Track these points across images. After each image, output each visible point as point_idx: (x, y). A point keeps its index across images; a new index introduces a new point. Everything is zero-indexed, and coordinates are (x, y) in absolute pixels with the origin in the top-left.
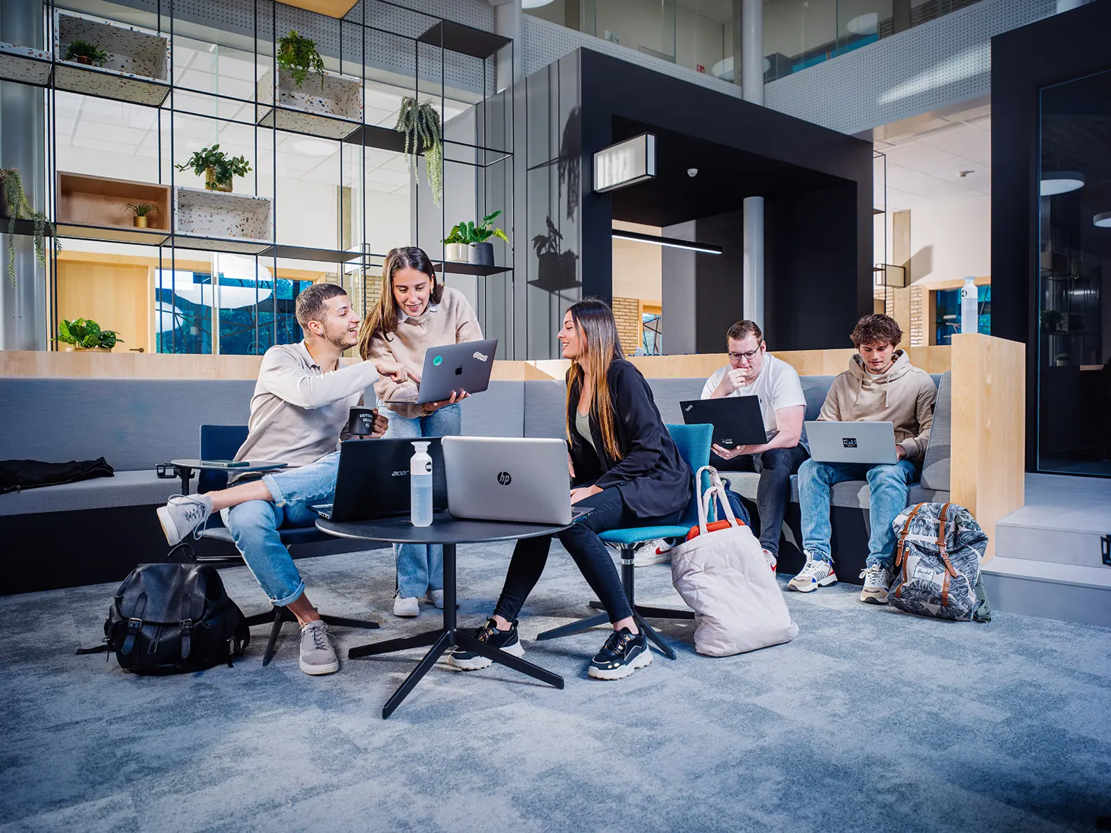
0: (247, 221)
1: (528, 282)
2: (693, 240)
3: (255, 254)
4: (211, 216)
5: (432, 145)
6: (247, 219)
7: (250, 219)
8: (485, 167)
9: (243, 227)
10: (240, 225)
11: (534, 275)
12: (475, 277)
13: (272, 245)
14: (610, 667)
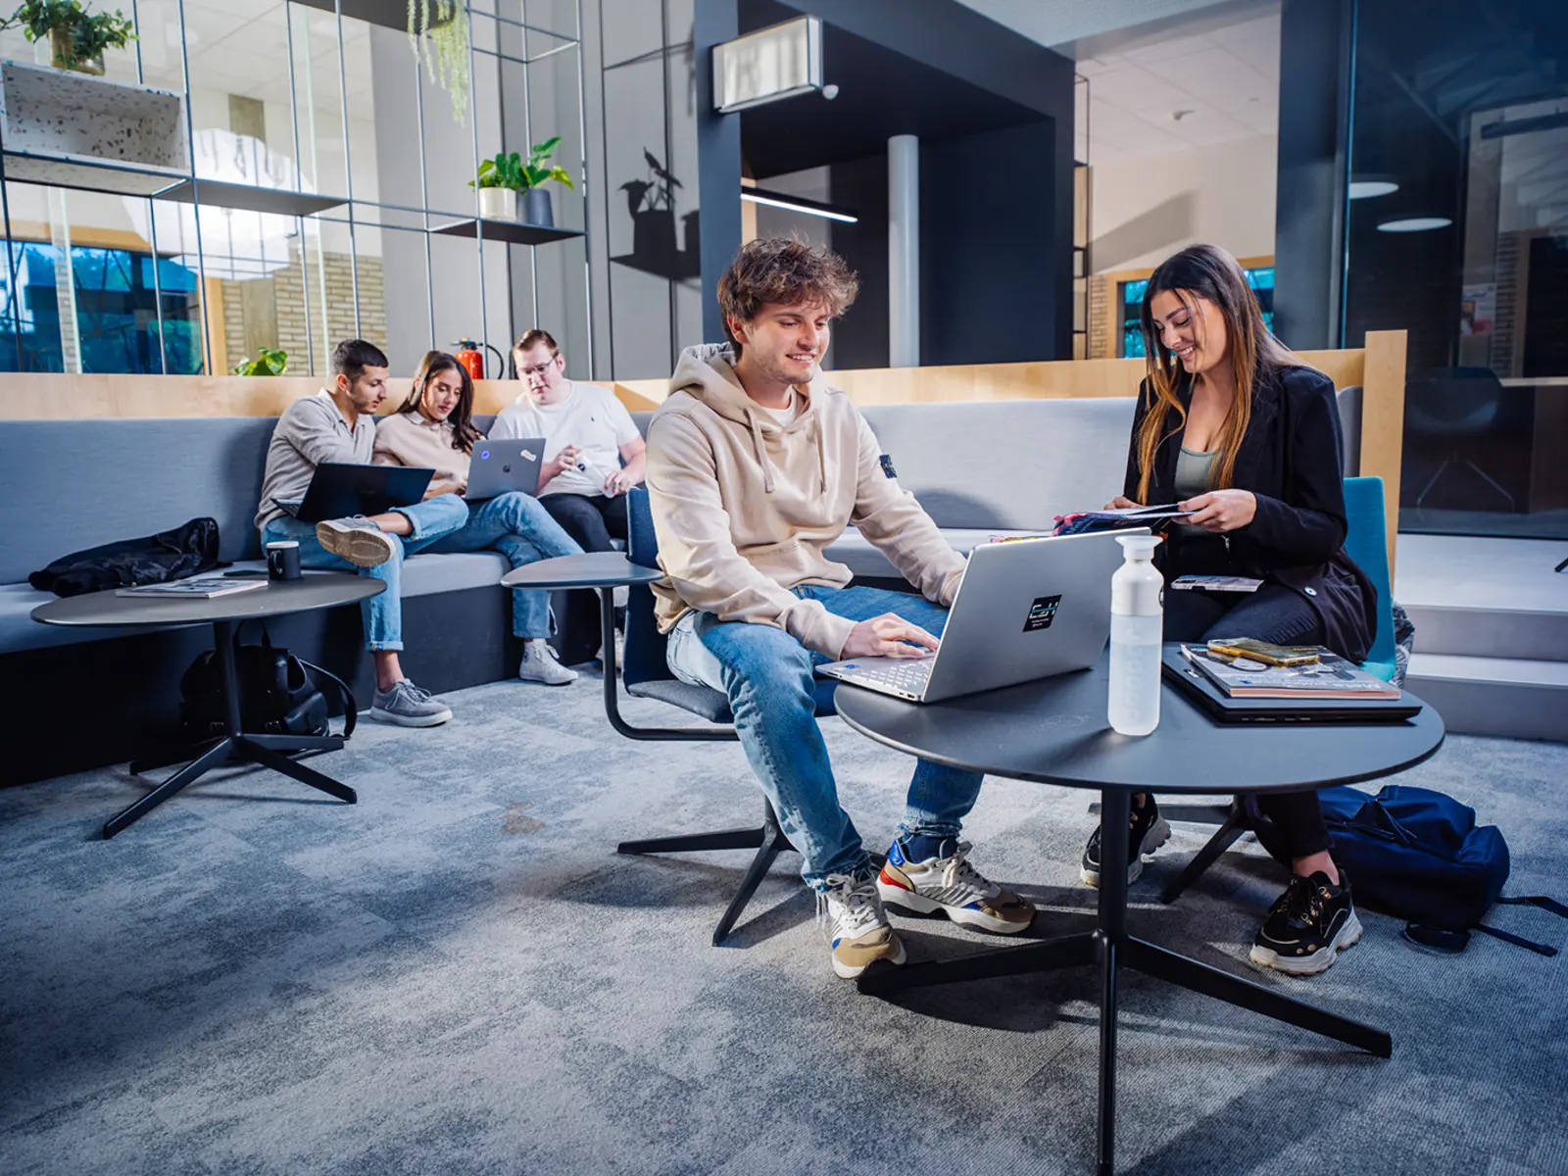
0: (129, 135)
1: (610, 259)
2: (824, 199)
3: (150, 197)
4: (61, 123)
5: (452, 16)
6: (129, 131)
7: (133, 132)
8: (527, 63)
9: (122, 146)
10: (117, 142)
11: (625, 245)
12: (503, 245)
13: (188, 179)
14: (1299, 951)
